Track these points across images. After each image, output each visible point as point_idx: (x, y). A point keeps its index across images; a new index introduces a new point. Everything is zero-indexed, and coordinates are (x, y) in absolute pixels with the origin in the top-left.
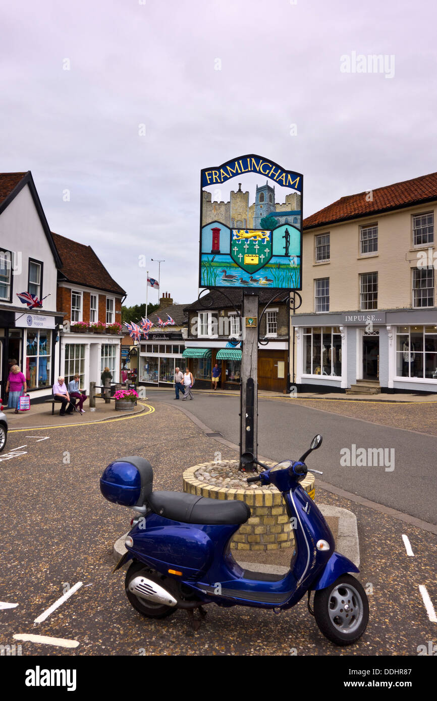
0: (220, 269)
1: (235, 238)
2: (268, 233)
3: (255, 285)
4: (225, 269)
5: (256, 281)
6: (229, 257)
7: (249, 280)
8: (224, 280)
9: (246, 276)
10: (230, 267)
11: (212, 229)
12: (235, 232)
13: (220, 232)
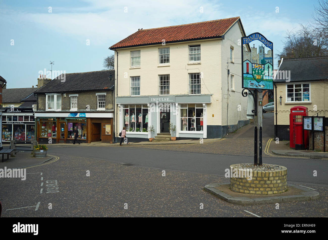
0: (249, 81)
1: (253, 67)
2: (263, 66)
3: (260, 88)
4: (250, 80)
5: (260, 86)
6: (252, 75)
7: (258, 85)
8: (251, 85)
9: (257, 84)
10: (252, 80)
11: (246, 63)
12: (253, 64)
13: (249, 64)
